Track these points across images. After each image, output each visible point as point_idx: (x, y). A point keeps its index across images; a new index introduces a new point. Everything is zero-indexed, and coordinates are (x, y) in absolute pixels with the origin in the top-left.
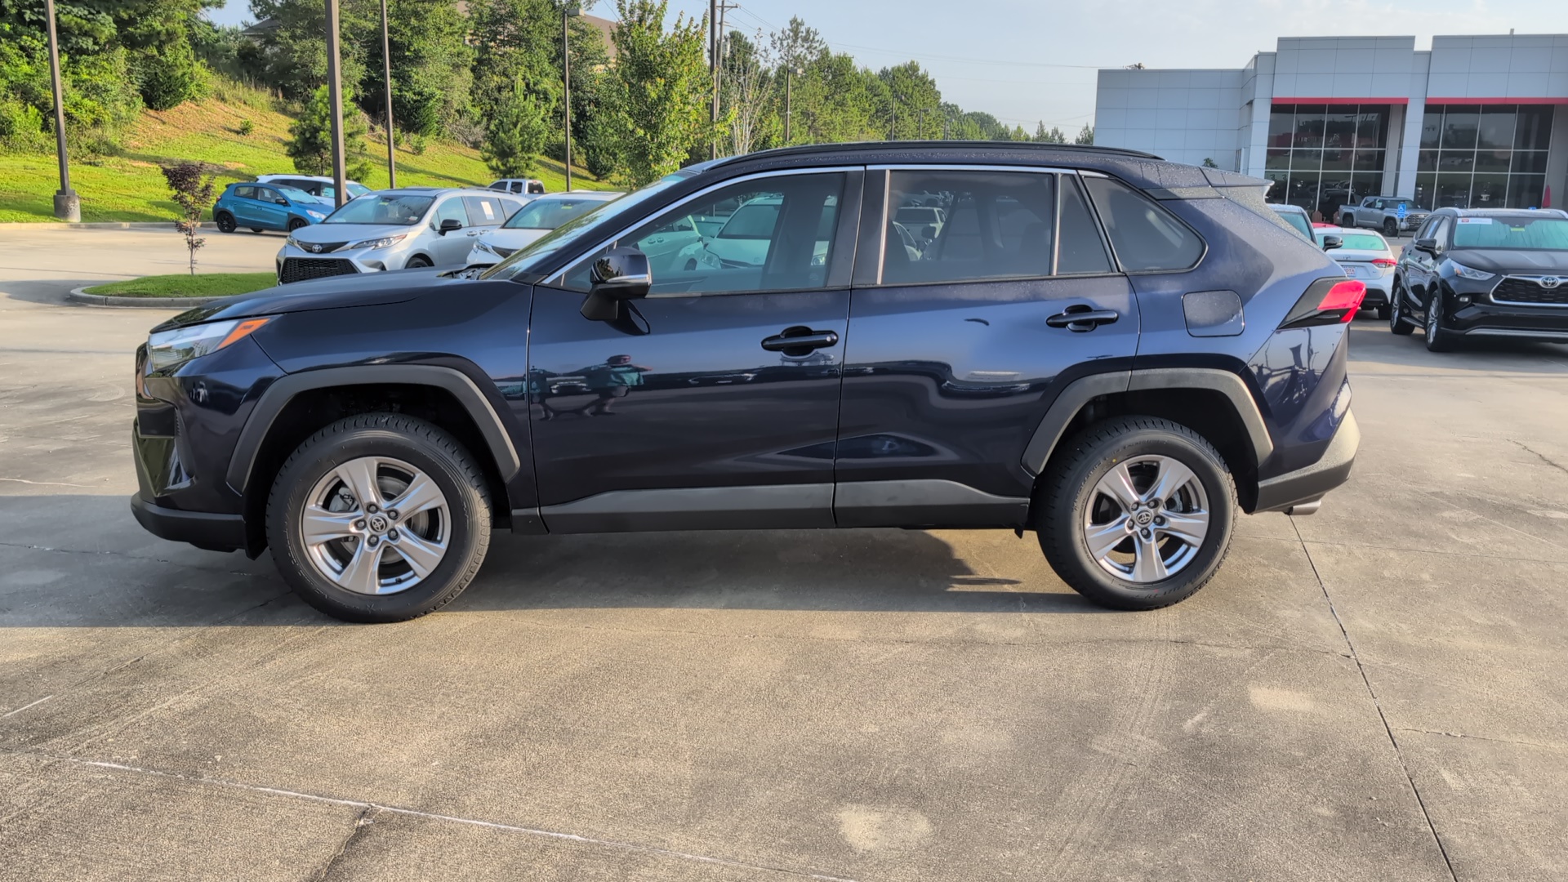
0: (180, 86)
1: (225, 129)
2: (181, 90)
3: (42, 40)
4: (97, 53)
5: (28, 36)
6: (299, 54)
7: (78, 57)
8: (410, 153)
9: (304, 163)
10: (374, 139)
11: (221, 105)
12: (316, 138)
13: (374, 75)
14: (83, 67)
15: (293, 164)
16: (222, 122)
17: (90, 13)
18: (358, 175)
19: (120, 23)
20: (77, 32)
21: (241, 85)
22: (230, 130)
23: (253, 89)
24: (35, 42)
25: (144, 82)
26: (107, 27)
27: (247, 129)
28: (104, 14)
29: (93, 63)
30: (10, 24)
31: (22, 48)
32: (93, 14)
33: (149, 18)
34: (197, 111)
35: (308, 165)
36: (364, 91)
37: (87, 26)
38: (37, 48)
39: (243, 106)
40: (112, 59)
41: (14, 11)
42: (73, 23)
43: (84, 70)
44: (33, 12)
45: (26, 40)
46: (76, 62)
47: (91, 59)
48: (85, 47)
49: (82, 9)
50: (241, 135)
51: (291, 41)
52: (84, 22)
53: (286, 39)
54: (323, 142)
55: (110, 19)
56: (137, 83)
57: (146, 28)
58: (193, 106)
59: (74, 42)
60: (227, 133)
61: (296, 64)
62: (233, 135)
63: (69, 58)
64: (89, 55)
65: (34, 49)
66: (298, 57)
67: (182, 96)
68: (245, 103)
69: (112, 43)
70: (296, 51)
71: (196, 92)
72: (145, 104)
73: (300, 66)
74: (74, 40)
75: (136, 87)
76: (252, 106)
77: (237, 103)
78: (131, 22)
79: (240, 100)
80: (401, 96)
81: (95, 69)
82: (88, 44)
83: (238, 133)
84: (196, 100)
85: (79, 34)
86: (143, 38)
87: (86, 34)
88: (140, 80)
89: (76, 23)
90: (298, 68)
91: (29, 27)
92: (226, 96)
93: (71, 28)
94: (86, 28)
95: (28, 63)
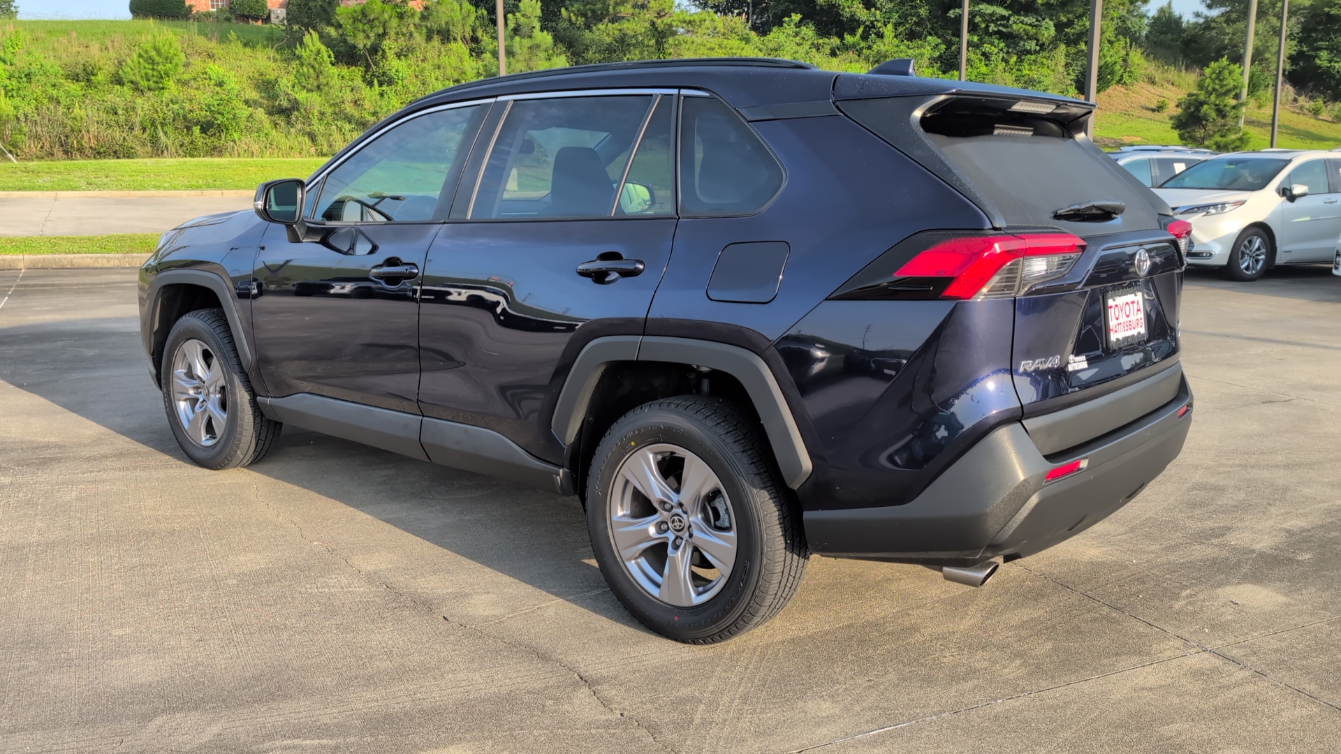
0: (1109, 74)
1: (1143, 108)
2: (1109, 77)
3: (998, 46)
4: (1036, 52)
5: (988, 44)
6: (1230, 36)
7: (1023, 58)
8: (1330, 122)
9: (1187, 135)
10: (1294, 110)
11: (1150, 87)
12: (1199, 111)
13: (1305, 49)
14: (1026, 65)
15: (1178, 136)
16: (1143, 104)
17: (1037, 20)
18: (1238, 143)
19: (1059, 27)
20: (1026, 37)
21: (1173, 68)
22: (1147, 109)
23: (1184, 71)
24: (993, 48)
25: (1080, 73)
26: (1048, 30)
27: (1161, 107)
28: (1047, 20)
29: (1034, 61)
30: (978, 36)
31: (984, 54)
32: (1039, 21)
33: (1084, 19)
34: (1124, 94)
35: (1190, 137)
36: (1292, 65)
37: (1032, 31)
38: (994, 53)
39: (1170, 87)
40: (1053, 56)
41: (983, 25)
42: (1021, 30)
43: (1027, 67)
44: (996, 25)
45: (987, 48)
46: (1022, 61)
47: (1033, 57)
48: (1029, 48)
49: (1031, 18)
50: (1156, 113)
51: (1225, 25)
52: (1030, 28)
53: (1221, 23)
54: (1206, 114)
55: (1051, 23)
56: (1074, 74)
57: (1079, 28)
58: (1123, 90)
59: (1021, 45)
60: (1144, 111)
61: (1227, 45)
62: (1149, 114)
63: (1017, 59)
64: (1032, 54)
65: (991, 54)
66: (1230, 39)
67: (1110, 82)
68: (1173, 84)
69: (1054, 43)
70: (1228, 34)
71: (1127, 78)
72: (1076, 91)
73: (1230, 47)
74: (1022, 43)
75: (1072, 77)
76: (1179, 86)
77: (1166, 84)
78: (1070, 24)
79: (1168, 82)
80: (1331, 66)
81: (1035, 65)
82: (1032, 45)
83: (1153, 110)
84: (1127, 85)
85: (1027, 39)
86: (1075, 36)
87: (1030, 38)
88: (1076, 72)
89: (1025, 30)
90: (1229, 49)
91: (991, 36)
92: (1157, 79)
93: (1020, 34)
94: (1031, 33)
95: (986, 65)
